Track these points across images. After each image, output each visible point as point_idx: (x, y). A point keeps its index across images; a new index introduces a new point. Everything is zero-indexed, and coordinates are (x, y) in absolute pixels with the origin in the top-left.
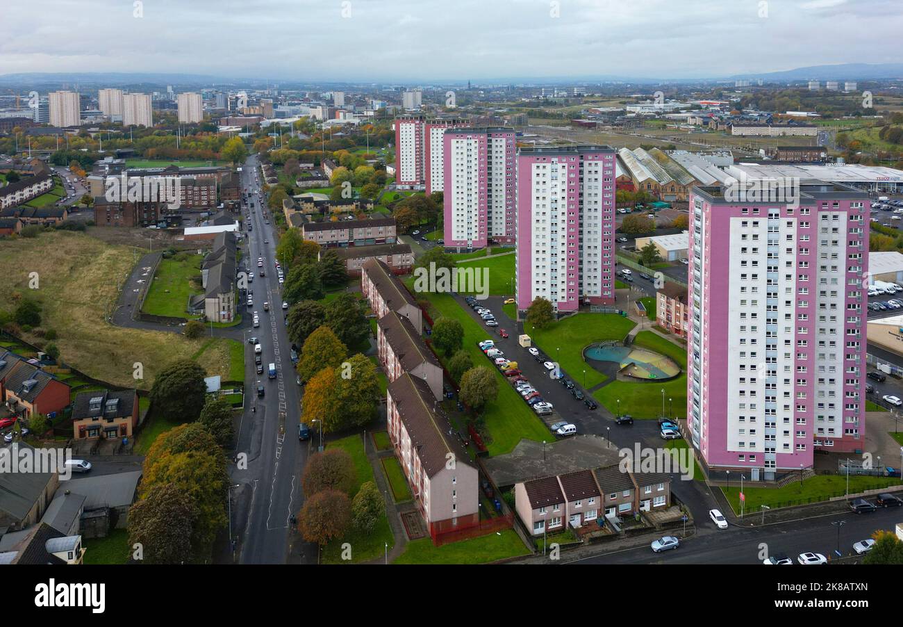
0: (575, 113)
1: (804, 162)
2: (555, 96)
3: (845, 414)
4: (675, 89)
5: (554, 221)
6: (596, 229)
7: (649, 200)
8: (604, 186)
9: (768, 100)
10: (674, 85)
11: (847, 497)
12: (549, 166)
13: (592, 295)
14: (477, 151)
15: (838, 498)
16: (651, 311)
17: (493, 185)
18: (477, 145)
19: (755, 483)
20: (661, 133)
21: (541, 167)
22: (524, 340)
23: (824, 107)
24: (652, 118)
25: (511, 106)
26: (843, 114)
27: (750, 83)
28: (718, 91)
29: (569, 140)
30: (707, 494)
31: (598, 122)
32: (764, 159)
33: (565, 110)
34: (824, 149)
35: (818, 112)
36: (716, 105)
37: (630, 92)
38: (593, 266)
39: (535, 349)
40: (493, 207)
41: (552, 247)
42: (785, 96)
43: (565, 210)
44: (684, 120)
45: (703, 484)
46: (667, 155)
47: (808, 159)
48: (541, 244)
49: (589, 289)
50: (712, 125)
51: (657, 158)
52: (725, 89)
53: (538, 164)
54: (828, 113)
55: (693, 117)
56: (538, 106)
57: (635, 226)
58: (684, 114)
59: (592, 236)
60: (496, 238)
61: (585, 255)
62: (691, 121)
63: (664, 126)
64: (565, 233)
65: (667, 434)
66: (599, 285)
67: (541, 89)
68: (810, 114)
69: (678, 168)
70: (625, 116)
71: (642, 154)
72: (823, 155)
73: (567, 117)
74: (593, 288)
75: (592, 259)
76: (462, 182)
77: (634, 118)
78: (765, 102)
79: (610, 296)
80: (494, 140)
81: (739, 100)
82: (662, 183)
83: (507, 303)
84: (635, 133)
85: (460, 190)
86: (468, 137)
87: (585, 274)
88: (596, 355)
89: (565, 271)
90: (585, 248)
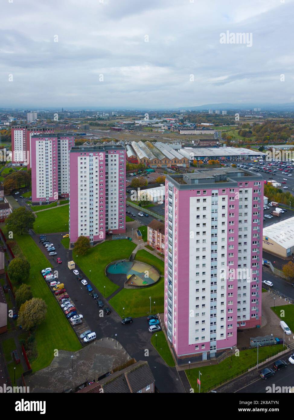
0: (112, 124)
1: (210, 146)
2: (104, 115)
3: (251, 306)
4: (156, 113)
5: (91, 189)
6: (115, 192)
7: (144, 168)
8: (120, 168)
9: (194, 118)
10: (156, 112)
11: (257, 366)
12: (88, 158)
13: (114, 229)
14: (51, 147)
15: (252, 369)
16: (144, 236)
17: (62, 166)
18: (51, 144)
19: (205, 362)
20: (150, 133)
21: (83, 159)
22: (71, 264)
23: (216, 121)
24: (147, 126)
25: (83, 120)
26: (223, 124)
27: (186, 111)
28: (174, 114)
29: (108, 137)
30: (177, 379)
31: (122, 128)
32: (194, 145)
33: (108, 123)
34: (217, 140)
35: (213, 123)
36: (173, 120)
37: (137, 114)
38: (113, 213)
39: (77, 271)
40: (62, 178)
41: (90, 204)
42: (200, 116)
43: (98, 183)
44: (160, 127)
45: (174, 370)
46: (153, 144)
47: (212, 145)
48: (84, 203)
49: (112, 225)
50: (172, 130)
51: (148, 146)
52: (176, 113)
53: (82, 157)
54: (217, 124)
55: (164, 126)
56: (95, 120)
57: (138, 184)
58: (160, 125)
59: (113, 196)
60: (64, 194)
61: (110, 207)
62: (163, 128)
63: (152, 130)
64: (98, 196)
65: (152, 329)
66: (117, 223)
67: (97, 112)
68: (210, 124)
69: (158, 151)
70: (135, 125)
71: (142, 144)
72: (217, 143)
73: (108, 125)
74: (114, 225)
75: (113, 209)
76: (42, 164)
77: (139, 126)
78: (193, 119)
79: (123, 229)
80: (61, 141)
81: (182, 118)
82: (151, 159)
83: (65, 238)
84: (139, 134)
85: (41, 169)
86: (46, 139)
87: (110, 217)
88: (113, 270)
89: (98, 218)
90: (110, 202)
